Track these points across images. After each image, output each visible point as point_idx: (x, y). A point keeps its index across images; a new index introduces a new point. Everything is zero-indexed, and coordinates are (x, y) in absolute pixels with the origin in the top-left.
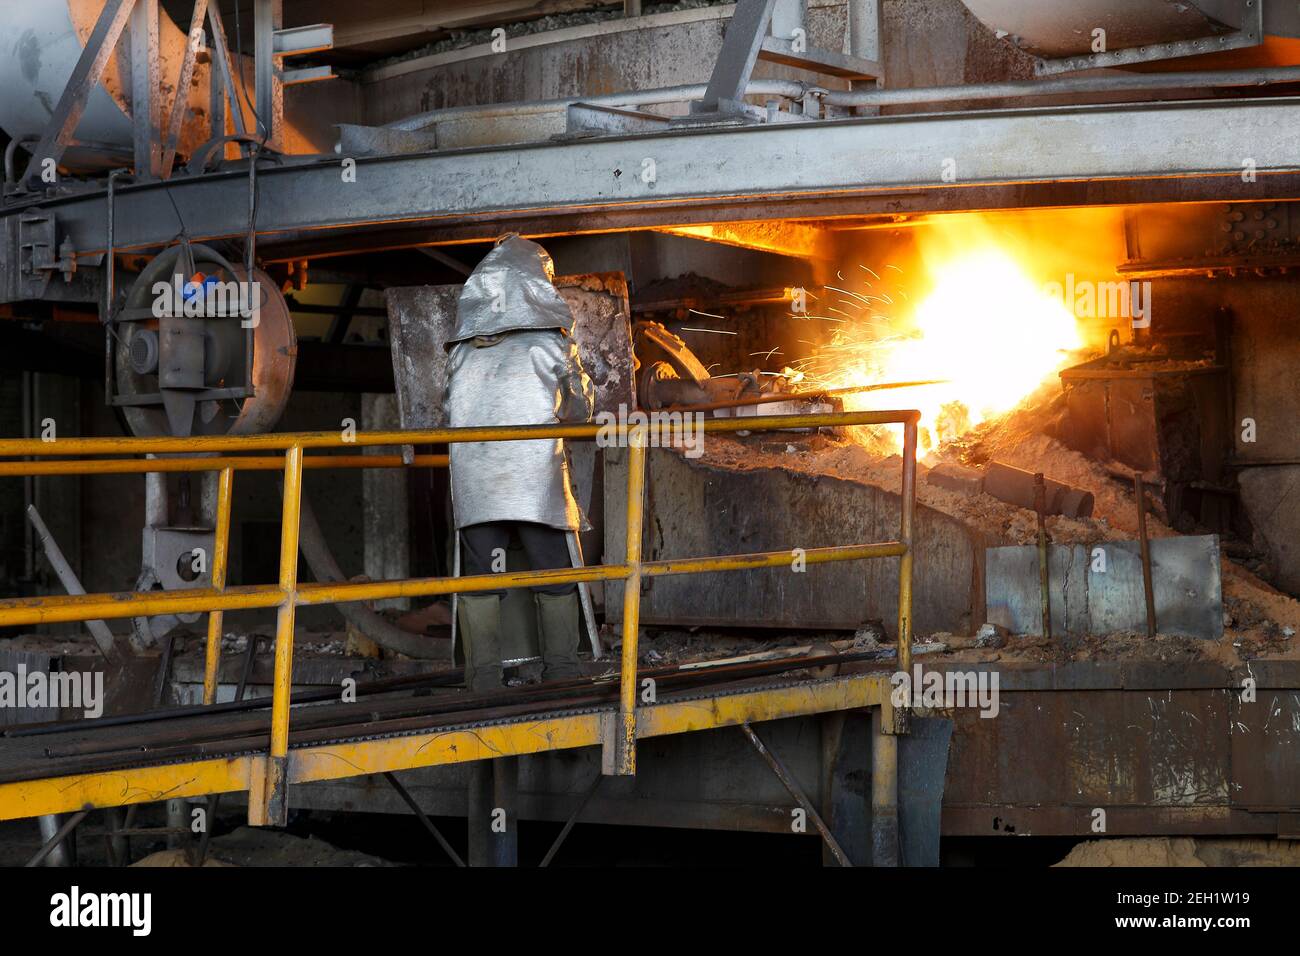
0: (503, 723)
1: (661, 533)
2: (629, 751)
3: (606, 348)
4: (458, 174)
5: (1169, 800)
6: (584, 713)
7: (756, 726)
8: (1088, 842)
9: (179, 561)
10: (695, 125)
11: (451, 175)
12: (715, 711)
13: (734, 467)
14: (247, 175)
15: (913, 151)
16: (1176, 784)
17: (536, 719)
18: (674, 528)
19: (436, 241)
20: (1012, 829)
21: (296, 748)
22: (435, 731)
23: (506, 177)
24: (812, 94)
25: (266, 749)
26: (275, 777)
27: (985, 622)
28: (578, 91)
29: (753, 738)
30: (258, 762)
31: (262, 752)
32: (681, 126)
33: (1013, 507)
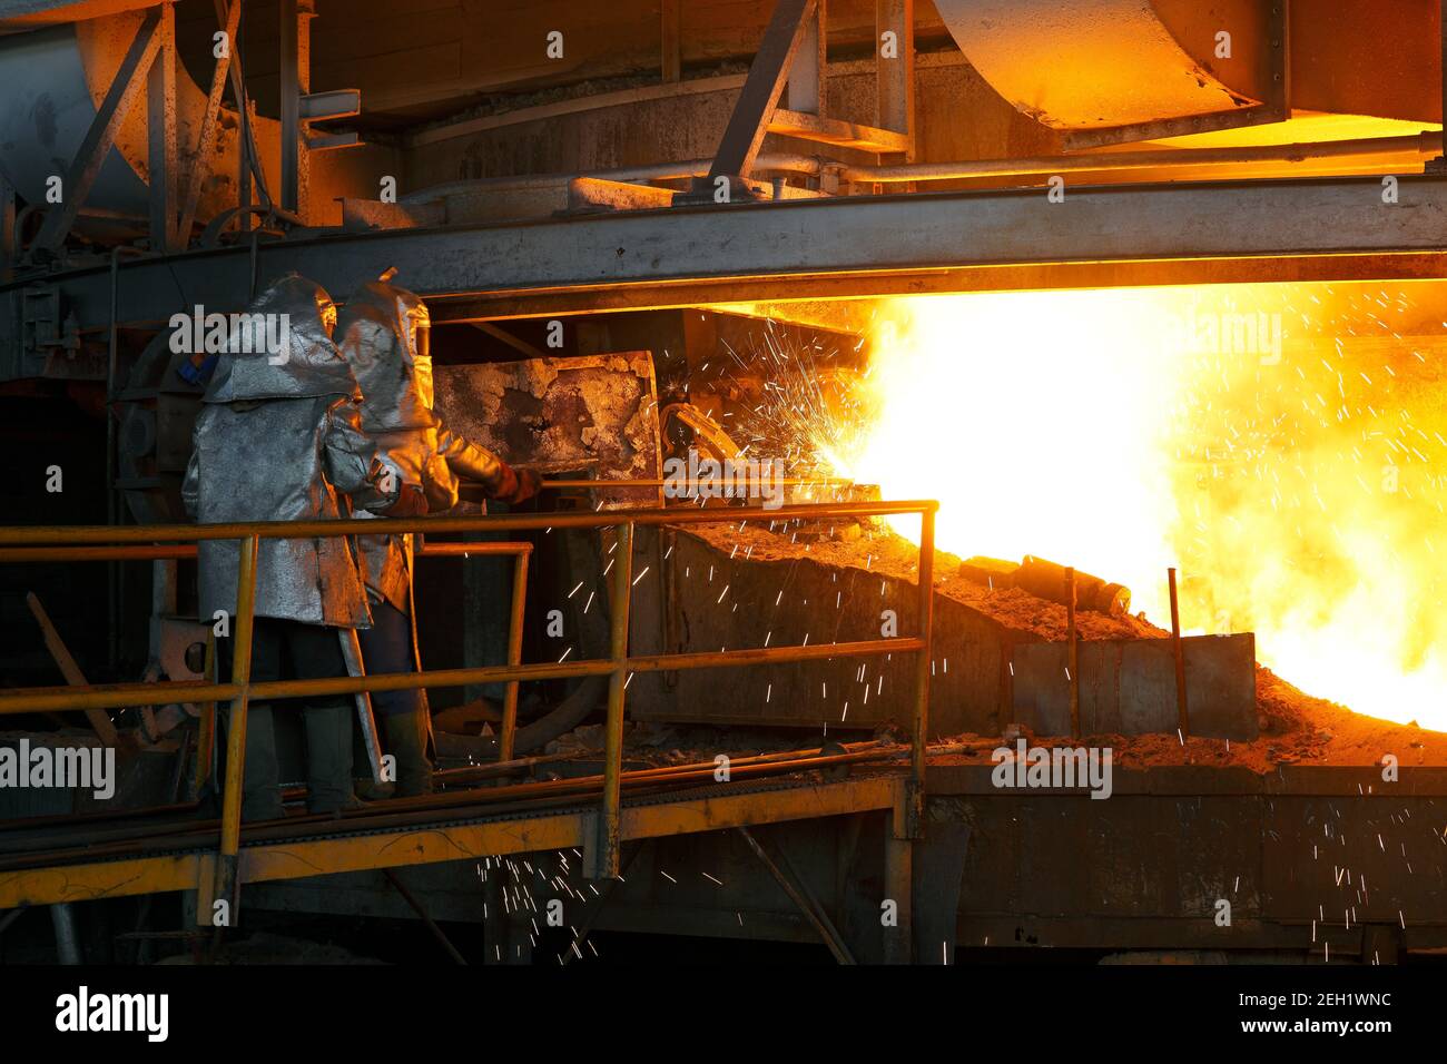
0: (475, 823)
1: (687, 626)
2: (611, 854)
3: (631, 432)
4: (460, 251)
5: (1197, 912)
6: (564, 814)
7: (754, 829)
8: (1115, 954)
9: (187, 651)
10: (697, 203)
11: (453, 252)
12: (707, 813)
13: (761, 558)
14: (248, 250)
15: (921, 231)
16: (1205, 894)
17: (511, 819)
18: (701, 621)
19: (453, 318)
20: (1035, 941)
21: (250, 847)
22: (401, 831)
23: (508, 254)
24: (830, 168)
25: (216, 847)
26: (224, 876)
27: (1012, 722)
28: (616, 160)
29: (751, 841)
30: (207, 860)
31: (212, 849)
32: (683, 203)
33: (1046, 602)
